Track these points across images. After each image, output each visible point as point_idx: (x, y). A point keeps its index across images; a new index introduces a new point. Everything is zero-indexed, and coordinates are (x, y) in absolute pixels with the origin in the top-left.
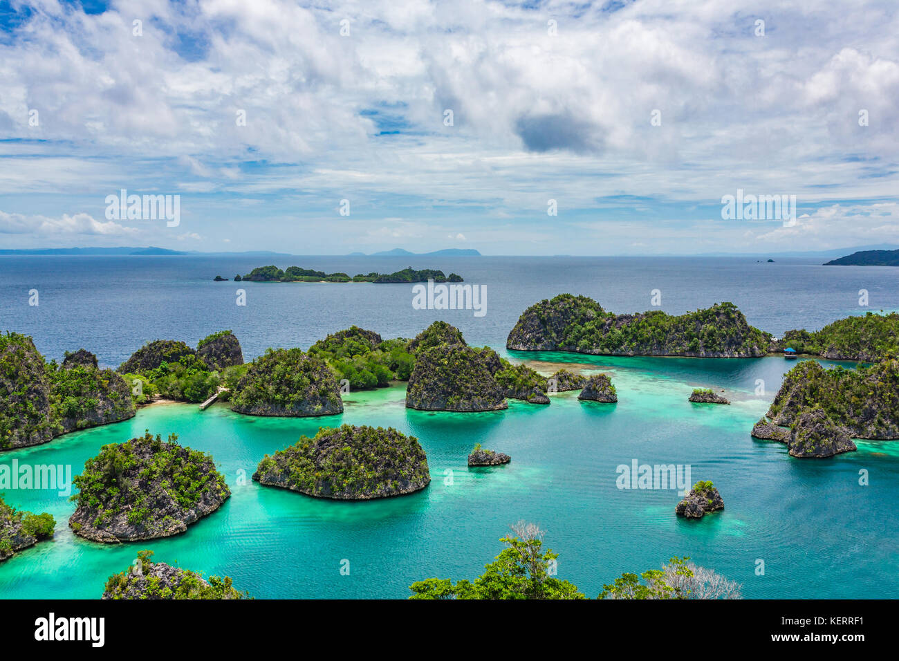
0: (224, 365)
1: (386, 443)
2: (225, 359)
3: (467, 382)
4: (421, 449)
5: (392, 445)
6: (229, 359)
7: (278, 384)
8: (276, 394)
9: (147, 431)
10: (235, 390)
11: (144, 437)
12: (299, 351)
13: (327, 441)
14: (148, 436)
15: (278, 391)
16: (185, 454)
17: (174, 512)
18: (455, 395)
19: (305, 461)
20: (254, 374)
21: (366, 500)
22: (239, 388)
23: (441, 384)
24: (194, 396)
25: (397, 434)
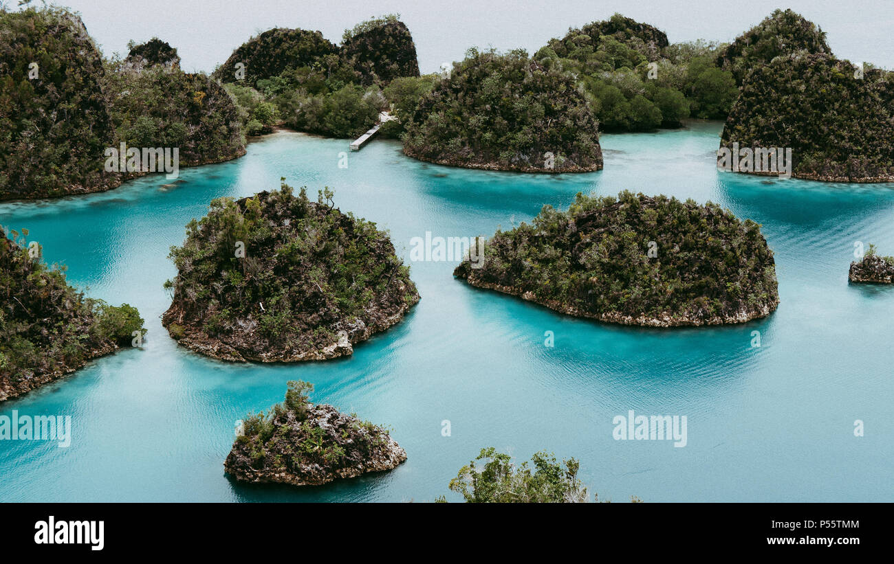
0: (386, 76)
1: (701, 229)
2: (389, 65)
3: (841, 126)
4: (765, 245)
5: (713, 234)
6: (395, 66)
7: (487, 113)
8: (485, 130)
9: (283, 179)
10: (411, 119)
11: (279, 190)
12: (524, 54)
13: (592, 218)
14: (286, 190)
15: (488, 125)
16: (346, 223)
17: (332, 321)
18: (816, 149)
19: (550, 251)
20: (445, 93)
21: (661, 328)
22: (419, 118)
23: (789, 129)
24: (340, 127)
25: (722, 215)
